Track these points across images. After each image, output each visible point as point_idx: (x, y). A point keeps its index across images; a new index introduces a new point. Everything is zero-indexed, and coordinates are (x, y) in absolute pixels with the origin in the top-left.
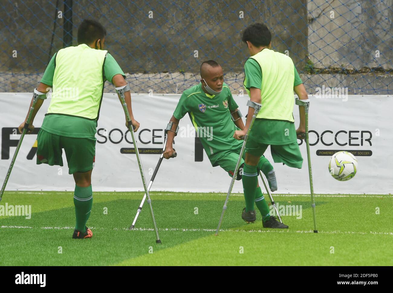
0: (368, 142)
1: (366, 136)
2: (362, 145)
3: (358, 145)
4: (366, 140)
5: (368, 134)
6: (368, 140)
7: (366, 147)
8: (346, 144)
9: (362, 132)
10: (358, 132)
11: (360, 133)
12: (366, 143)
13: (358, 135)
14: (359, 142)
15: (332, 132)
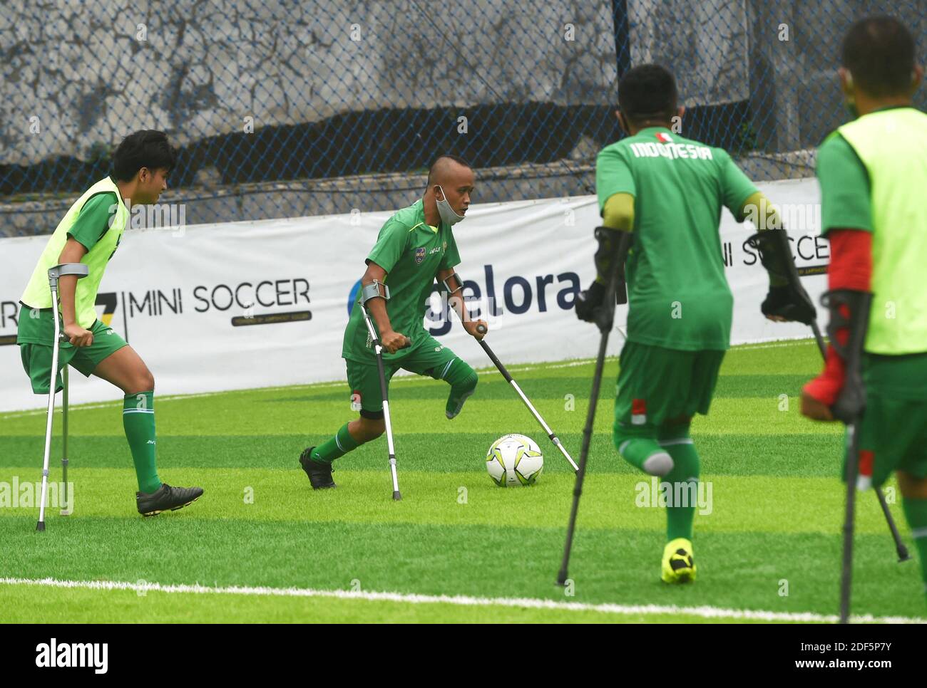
0: (303, 297)
1: (301, 287)
2: (296, 301)
3: (290, 303)
4: (302, 294)
5: (303, 284)
6: (304, 294)
7: (302, 305)
8: (273, 303)
9: (295, 281)
10: (288, 281)
11: (291, 283)
12: (301, 299)
13: (289, 287)
14: (290, 298)
15: (250, 285)
